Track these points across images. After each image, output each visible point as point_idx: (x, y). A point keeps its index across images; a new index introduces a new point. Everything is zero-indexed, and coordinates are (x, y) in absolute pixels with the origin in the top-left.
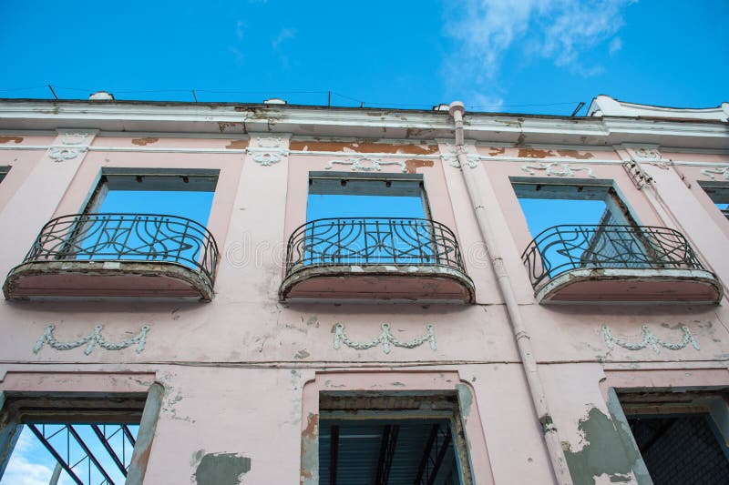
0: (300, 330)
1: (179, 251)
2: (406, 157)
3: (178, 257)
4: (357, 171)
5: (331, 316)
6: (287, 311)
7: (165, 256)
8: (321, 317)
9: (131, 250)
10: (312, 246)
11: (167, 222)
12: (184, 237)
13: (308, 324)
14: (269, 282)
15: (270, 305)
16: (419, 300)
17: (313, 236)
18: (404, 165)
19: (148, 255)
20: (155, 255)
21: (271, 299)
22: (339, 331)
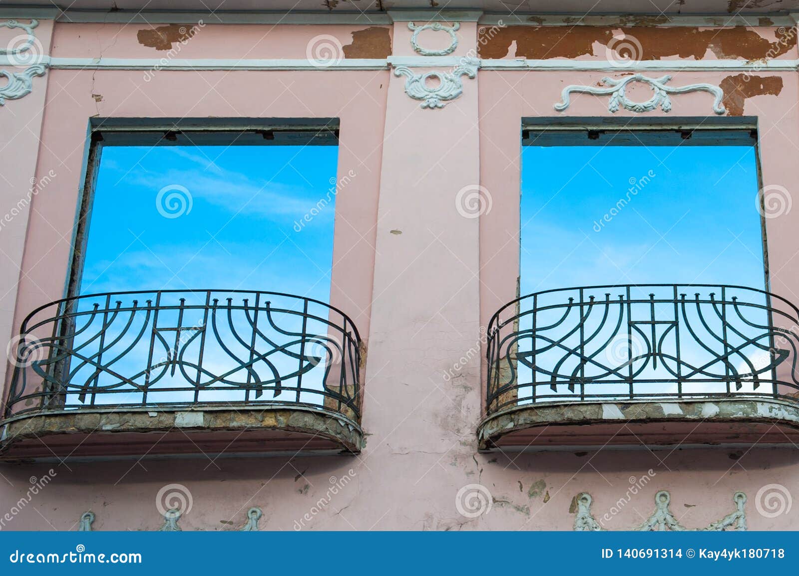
0: (518, 509)
1: (299, 374)
2: (724, 69)
3: (299, 390)
4: (620, 114)
5: (570, 477)
6: (493, 466)
7: (278, 390)
8: (552, 479)
9: (216, 379)
10: (534, 352)
11: (268, 310)
12: (303, 342)
13: (531, 495)
14: (458, 406)
15: (464, 457)
16: (724, 445)
17: (534, 330)
18: (720, 92)
19: (247, 387)
20: (259, 387)
21: (464, 444)
22: (583, 508)
